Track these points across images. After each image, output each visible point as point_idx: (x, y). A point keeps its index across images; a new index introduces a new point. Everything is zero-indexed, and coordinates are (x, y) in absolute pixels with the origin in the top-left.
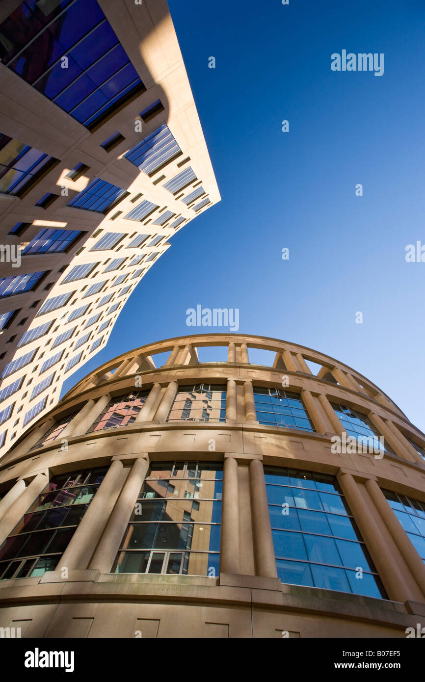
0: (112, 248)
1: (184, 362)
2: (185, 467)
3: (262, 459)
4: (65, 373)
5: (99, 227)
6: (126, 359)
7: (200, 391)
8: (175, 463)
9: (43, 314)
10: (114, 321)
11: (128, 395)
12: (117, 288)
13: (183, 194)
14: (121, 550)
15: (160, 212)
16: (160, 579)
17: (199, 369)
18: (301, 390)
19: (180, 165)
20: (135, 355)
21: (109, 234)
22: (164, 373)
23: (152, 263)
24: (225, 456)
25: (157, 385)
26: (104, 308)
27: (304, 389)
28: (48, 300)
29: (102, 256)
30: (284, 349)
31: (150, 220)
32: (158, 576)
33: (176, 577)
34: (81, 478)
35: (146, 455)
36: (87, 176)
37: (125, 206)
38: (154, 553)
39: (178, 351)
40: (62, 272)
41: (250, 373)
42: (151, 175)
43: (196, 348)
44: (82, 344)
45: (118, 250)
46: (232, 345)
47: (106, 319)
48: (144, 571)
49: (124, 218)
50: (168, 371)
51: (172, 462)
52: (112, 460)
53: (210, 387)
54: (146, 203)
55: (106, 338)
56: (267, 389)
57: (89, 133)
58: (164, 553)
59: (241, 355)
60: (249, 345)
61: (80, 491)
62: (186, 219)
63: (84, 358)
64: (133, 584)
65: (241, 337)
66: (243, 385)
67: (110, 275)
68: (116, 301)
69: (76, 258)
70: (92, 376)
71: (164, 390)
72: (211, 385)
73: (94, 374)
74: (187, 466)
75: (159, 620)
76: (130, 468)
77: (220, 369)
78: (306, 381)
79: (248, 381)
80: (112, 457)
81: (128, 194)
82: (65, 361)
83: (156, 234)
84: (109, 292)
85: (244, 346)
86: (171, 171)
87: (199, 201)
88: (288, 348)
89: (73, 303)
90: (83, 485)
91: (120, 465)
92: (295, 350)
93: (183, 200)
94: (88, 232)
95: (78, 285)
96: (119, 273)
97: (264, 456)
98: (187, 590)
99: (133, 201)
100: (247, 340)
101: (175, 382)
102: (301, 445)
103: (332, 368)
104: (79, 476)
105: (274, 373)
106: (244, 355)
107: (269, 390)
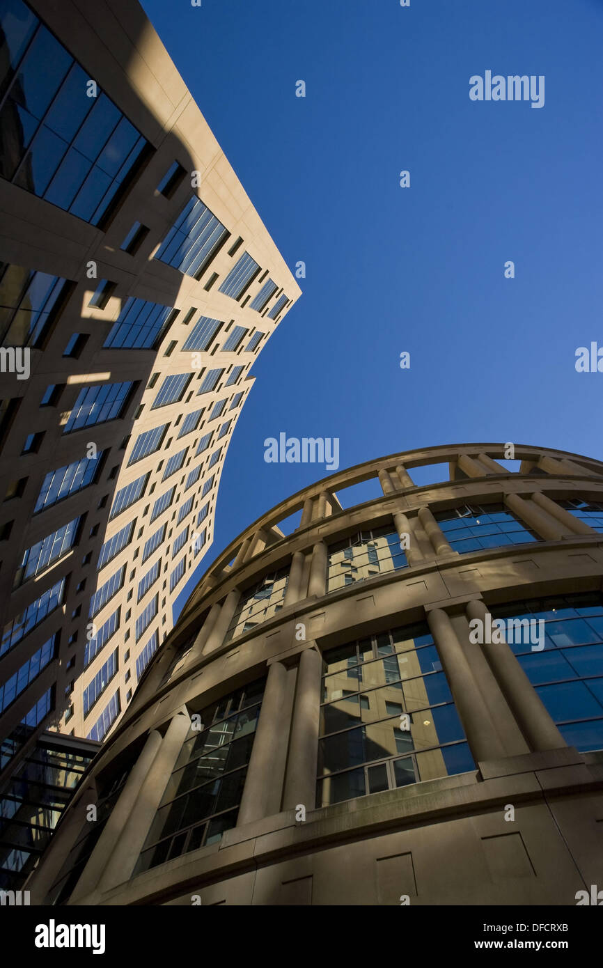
0: (180, 399)
1: (324, 514)
2: (374, 643)
3: (482, 597)
4: (171, 592)
5: (154, 371)
6: (245, 540)
7: (360, 542)
8: (357, 643)
9: (117, 514)
10: (213, 504)
11: (263, 580)
12: (203, 457)
13: (249, 297)
14: (320, 777)
15: (226, 330)
16: (391, 796)
17: (348, 515)
18: (503, 496)
19: (232, 253)
20: (256, 531)
21: (169, 379)
22: (301, 537)
23: (238, 410)
24: (426, 610)
25: (297, 555)
26: (194, 489)
27: (506, 493)
28: (119, 492)
29: (170, 413)
30: (458, 455)
31: (218, 345)
32: (387, 794)
33: (414, 788)
34: (233, 704)
35: (313, 644)
36: (117, 296)
37: (179, 332)
38: (369, 768)
39: (312, 506)
40: (125, 449)
41: (420, 498)
42: (198, 277)
43: (334, 494)
44: (181, 547)
45: (188, 400)
46: (382, 472)
47: (202, 505)
48: (364, 793)
49: (182, 351)
50: (307, 533)
51: (353, 643)
52: (268, 664)
53: (371, 533)
54: (204, 321)
55: (211, 530)
56: (454, 510)
57: (101, 233)
58: (385, 765)
59: (401, 481)
60: (407, 465)
61: (238, 721)
62: (264, 334)
63: (190, 566)
64: (353, 813)
65: (392, 459)
66: (417, 515)
67: (189, 440)
68: (208, 476)
69: (137, 423)
70: (207, 578)
71: (308, 558)
72: (373, 530)
73: (209, 574)
74: (376, 641)
75: (410, 853)
76: (297, 668)
77: (379, 506)
78: (505, 483)
79: (423, 508)
80: (266, 661)
81: (177, 312)
82: (166, 576)
83: (232, 365)
84: (195, 464)
85: (400, 469)
86: (223, 264)
87: (273, 302)
88: (463, 452)
89: (152, 491)
90: (239, 711)
91: (282, 668)
92: (473, 451)
93: (251, 306)
94: (141, 381)
95: (150, 462)
96: (199, 434)
97: (482, 593)
98: (436, 799)
99: (187, 321)
100: (402, 459)
101: (321, 542)
102: (533, 564)
103: (536, 459)
104: (230, 702)
105: (454, 487)
106: (404, 479)
107: (457, 511)
